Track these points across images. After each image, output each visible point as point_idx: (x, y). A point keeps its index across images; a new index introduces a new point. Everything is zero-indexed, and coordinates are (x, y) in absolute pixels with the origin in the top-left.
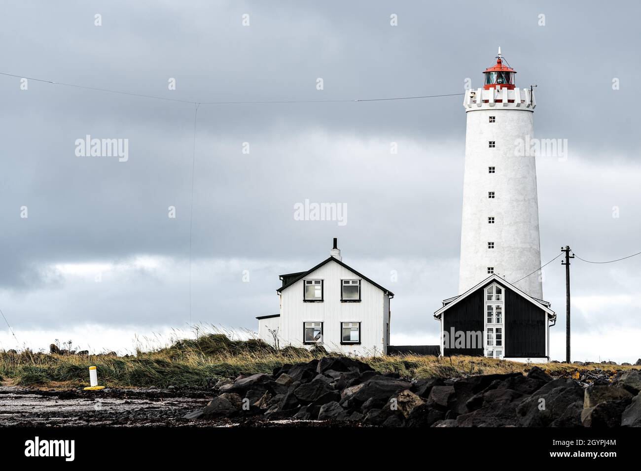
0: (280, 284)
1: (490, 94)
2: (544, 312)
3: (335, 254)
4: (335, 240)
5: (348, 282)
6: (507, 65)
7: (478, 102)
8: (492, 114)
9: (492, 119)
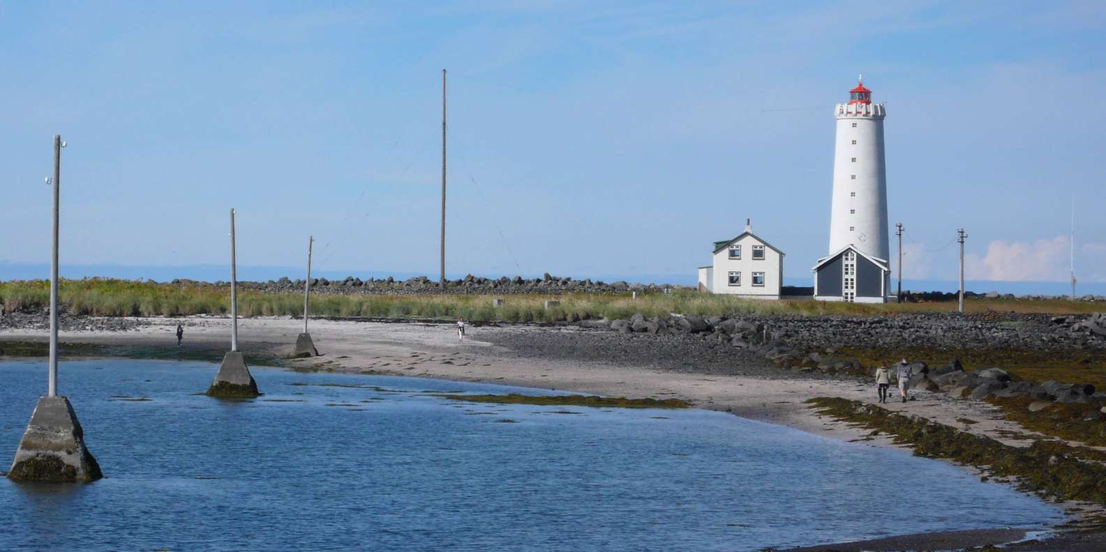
0: (714, 248)
1: (853, 108)
2: (881, 269)
3: (748, 229)
4: (748, 220)
5: (756, 247)
6: (866, 86)
7: (845, 112)
8: (854, 121)
9: (854, 125)
